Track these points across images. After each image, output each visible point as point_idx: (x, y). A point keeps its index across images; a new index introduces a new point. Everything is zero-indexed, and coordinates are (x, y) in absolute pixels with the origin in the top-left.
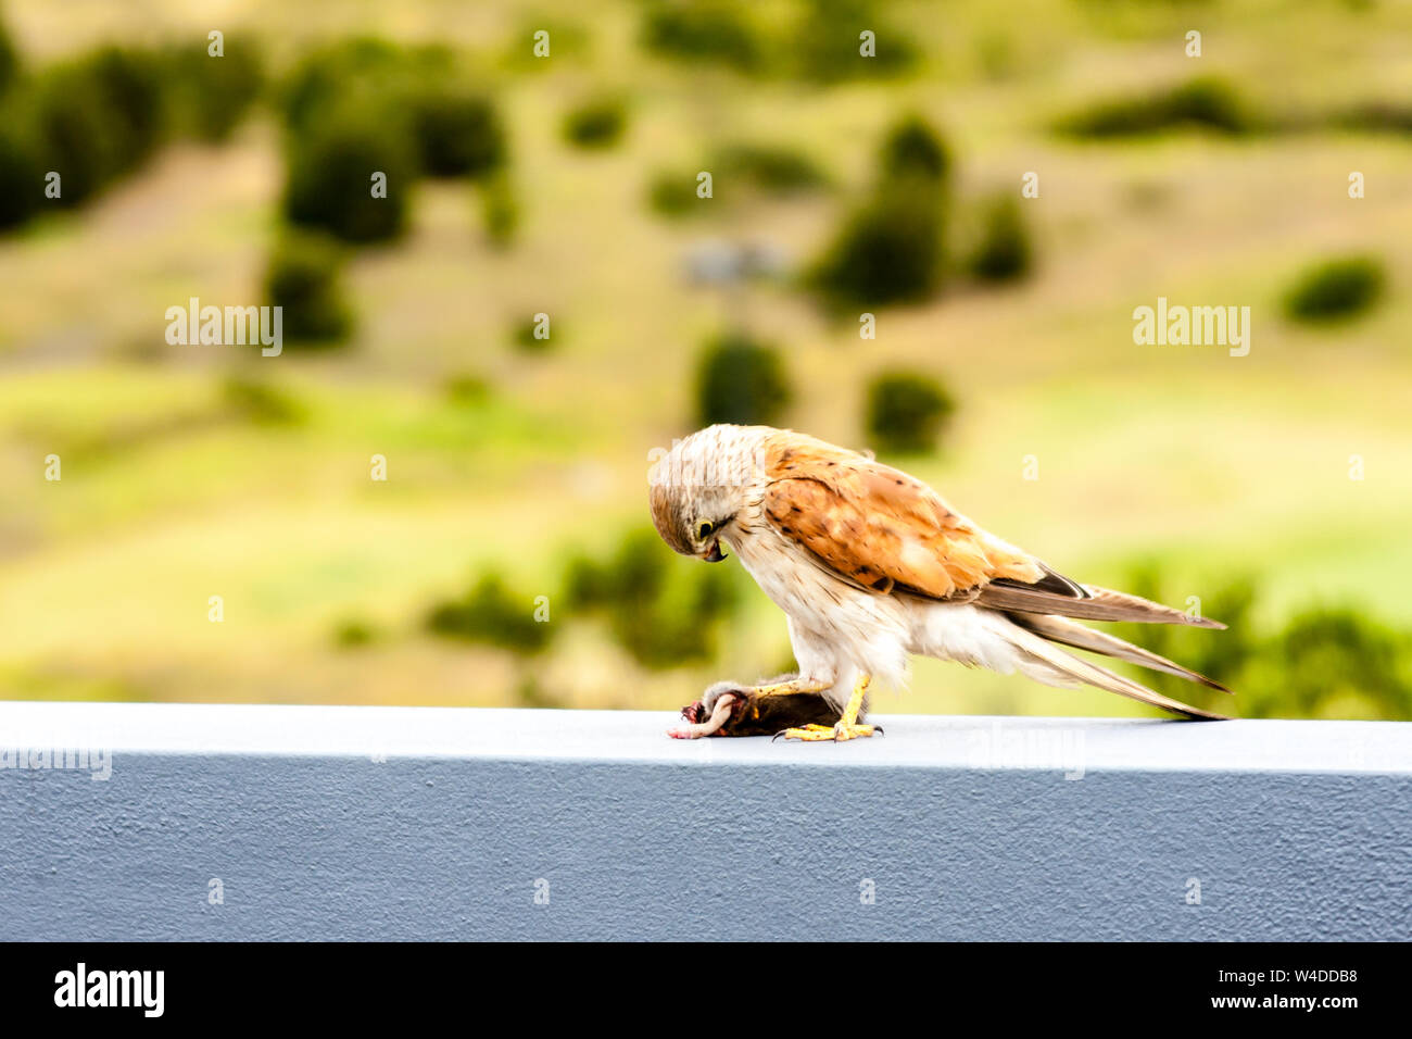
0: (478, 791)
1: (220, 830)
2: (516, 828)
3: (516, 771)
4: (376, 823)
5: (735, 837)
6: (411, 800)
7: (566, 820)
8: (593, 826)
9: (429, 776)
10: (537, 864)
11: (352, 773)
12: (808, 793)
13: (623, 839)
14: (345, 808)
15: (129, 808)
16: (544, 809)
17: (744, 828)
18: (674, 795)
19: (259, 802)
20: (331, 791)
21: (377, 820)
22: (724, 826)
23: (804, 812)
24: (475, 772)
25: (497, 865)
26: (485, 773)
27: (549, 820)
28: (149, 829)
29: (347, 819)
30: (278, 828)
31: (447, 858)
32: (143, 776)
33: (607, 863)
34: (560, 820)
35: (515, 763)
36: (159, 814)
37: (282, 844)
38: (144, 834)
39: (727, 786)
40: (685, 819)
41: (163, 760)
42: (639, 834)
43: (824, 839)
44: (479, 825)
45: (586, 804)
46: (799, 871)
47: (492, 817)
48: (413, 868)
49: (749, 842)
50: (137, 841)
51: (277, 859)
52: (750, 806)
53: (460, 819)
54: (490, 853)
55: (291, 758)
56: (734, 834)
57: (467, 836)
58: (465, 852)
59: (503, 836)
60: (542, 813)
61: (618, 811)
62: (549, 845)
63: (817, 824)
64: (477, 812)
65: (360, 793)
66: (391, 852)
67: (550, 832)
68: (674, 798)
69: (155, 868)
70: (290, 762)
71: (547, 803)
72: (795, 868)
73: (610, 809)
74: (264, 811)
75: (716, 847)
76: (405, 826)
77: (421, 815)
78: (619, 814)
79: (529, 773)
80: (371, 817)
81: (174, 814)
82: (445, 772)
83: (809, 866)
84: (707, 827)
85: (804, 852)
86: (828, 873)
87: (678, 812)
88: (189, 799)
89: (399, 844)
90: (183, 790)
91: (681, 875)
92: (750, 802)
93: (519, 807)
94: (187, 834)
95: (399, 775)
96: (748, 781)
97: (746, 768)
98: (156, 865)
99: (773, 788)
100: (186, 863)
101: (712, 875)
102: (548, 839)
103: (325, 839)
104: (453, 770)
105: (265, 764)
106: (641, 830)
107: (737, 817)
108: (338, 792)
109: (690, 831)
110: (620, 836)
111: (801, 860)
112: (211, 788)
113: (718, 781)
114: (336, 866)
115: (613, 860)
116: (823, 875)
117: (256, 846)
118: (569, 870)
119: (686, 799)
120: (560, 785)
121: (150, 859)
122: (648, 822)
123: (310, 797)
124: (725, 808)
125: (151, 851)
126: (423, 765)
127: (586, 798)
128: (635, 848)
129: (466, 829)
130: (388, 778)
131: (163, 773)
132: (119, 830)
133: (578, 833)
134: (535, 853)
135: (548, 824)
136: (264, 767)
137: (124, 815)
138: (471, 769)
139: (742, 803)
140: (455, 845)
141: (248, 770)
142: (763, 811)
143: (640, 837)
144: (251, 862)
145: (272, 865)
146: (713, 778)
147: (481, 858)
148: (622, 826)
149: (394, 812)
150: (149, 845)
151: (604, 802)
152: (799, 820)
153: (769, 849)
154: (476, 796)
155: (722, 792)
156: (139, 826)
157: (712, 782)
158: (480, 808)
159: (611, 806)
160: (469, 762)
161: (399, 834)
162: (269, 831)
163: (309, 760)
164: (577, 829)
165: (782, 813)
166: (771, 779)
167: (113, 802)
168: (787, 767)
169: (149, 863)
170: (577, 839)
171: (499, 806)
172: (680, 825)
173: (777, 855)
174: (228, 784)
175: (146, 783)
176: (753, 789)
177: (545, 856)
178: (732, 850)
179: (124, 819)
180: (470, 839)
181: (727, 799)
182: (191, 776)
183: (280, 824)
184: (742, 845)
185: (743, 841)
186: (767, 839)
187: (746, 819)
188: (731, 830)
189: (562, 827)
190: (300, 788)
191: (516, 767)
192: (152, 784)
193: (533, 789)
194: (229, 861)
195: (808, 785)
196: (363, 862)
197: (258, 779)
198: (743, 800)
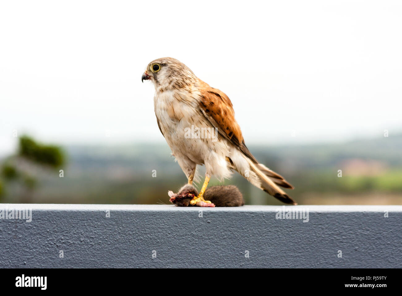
0: (230, 224)
1: (109, 243)
2: (246, 239)
3: (248, 216)
4: (183, 239)
5: (339, 241)
6: (200, 229)
7: (268, 236)
8: (280, 238)
9: (208, 218)
10: (255, 254)
11: (173, 218)
12: (370, 223)
13: (293, 243)
14: (170, 232)
15: (65, 234)
16: (259, 231)
17: (343, 237)
18: (315, 224)
19: (129, 231)
20: (163, 226)
21: (183, 237)
22: (335, 236)
23: (368, 230)
24: (229, 216)
25: (237, 255)
26: (233, 217)
27: (261, 236)
28: (74, 244)
29: (170, 237)
30: (137, 242)
31: (215, 253)
32: (73, 220)
33: (285, 252)
34: (266, 236)
35: (247, 213)
36: (80, 237)
37: (139, 248)
38: (72, 246)
39: (337, 221)
40: (319, 234)
41: (84, 213)
42: (300, 240)
43: (376, 240)
44: (229, 239)
45: (277, 229)
46: (365, 253)
47: (236, 235)
48: (199, 257)
49: (345, 242)
50: (68, 249)
51: (136, 255)
52: (346, 228)
53: (222, 237)
54: (234, 250)
55: (145, 212)
56: (339, 239)
57: (225, 243)
58: (223, 250)
59: (240, 243)
60: (258, 233)
61: (291, 231)
62: (260, 246)
63: (373, 235)
64: (229, 233)
65: (176, 226)
66: (189, 251)
67: (261, 240)
68: (315, 226)
69: (76, 261)
70: (145, 213)
71: (261, 229)
72: (363, 252)
73: (287, 231)
74: (130, 235)
75: (332, 245)
76: (197, 239)
77: (204, 235)
78: (291, 233)
79: (253, 217)
80: (181, 236)
81: (87, 237)
82: (216, 217)
83: (370, 251)
84: (328, 237)
85: (368, 246)
86: (376, 254)
87: (316, 231)
88: (94, 230)
89: (193, 247)
90: (92, 226)
91: (316, 256)
92: (347, 227)
93: (248, 231)
94: (93, 245)
95: (195, 218)
96: (346, 219)
97: (345, 213)
98: (77, 259)
99: (356, 221)
100: (92, 258)
101: (329, 256)
102: (260, 244)
103: (159, 246)
104: (219, 216)
105: (133, 215)
106: (300, 239)
107: (341, 233)
108: (167, 226)
109: (320, 239)
110: (291, 242)
111: (366, 249)
112: (106, 225)
113: (334, 218)
114: (164, 257)
115: (288, 251)
116: (375, 255)
117: (126, 250)
118: (268, 256)
119: (320, 226)
120: (266, 221)
121: (74, 257)
122: (303, 236)
123: (153, 228)
124: (336, 229)
125: (75, 253)
126: (207, 214)
127: (278, 227)
128: (298, 246)
129: (224, 240)
130: (190, 219)
131: (83, 219)
132: (58, 245)
133: (273, 241)
134: (254, 249)
135: (261, 237)
136: (132, 216)
137: (63, 238)
138: (227, 215)
139: (343, 227)
140: (219, 247)
141: (125, 217)
142: (351, 230)
143: (300, 242)
144: (124, 257)
145: (133, 257)
146: (332, 218)
147: (230, 252)
148: (292, 237)
149: (192, 234)
150: (74, 250)
151: (285, 228)
152: (366, 234)
153: (353, 245)
154: (229, 227)
155: (335, 223)
156: (70, 242)
157: (331, 219)
158: (230, 231)
159: (288, 230)
160: (227, 213)
161: (193, 243)
162: (133, 243)
163: (153, 212)
164: (273, 239)
165: (359, 231)
166: (356, 218)
167: (57, 232)
168: (362, 213)
169: (73, 258)
170: (273, 243)
171: (239, 230)
172: (317, 237)
173: (357, 247)
174: (114, 223)
175: (74, 224)
176: (347, 221)
177: (258, 251)
178: (338, 246)
179: (62, 239)
180: (226, 244)
181: (337, 225)
182: (97, 220)
183: (138, 240)
184: (342, 244)
185: (342, 242)
186: (353, 241)
187: (345, 233)
188: (338, 238)
189: (267, 239)
190: (149, 225)
191: (247, 214)
192: (77, 224)
193: (255, 223)
194: (113, 257)
195: (370, 220)
196: (176, 255)
197: (129, 221)
198: (344, 226)
